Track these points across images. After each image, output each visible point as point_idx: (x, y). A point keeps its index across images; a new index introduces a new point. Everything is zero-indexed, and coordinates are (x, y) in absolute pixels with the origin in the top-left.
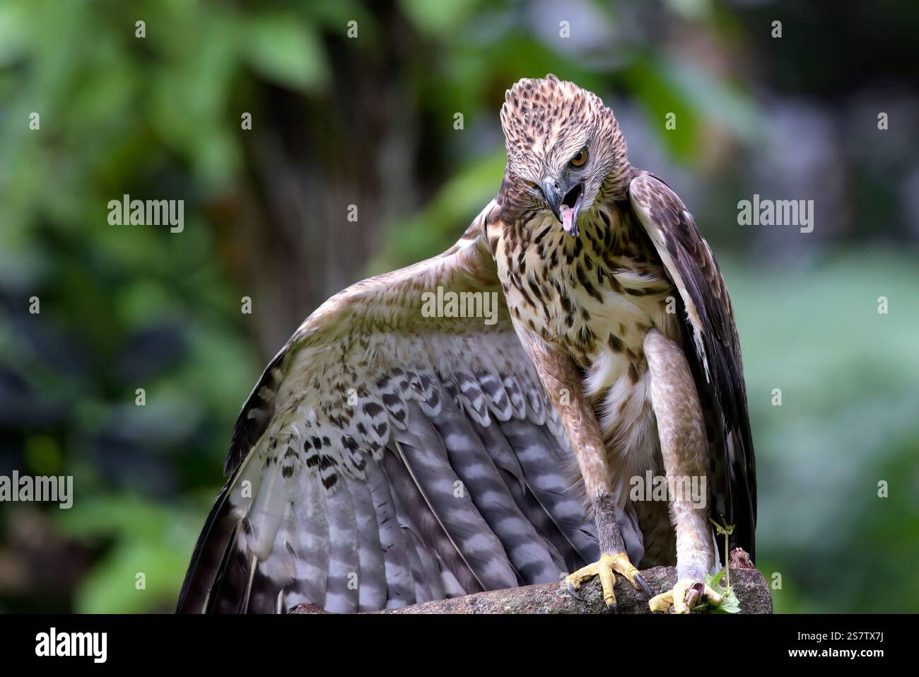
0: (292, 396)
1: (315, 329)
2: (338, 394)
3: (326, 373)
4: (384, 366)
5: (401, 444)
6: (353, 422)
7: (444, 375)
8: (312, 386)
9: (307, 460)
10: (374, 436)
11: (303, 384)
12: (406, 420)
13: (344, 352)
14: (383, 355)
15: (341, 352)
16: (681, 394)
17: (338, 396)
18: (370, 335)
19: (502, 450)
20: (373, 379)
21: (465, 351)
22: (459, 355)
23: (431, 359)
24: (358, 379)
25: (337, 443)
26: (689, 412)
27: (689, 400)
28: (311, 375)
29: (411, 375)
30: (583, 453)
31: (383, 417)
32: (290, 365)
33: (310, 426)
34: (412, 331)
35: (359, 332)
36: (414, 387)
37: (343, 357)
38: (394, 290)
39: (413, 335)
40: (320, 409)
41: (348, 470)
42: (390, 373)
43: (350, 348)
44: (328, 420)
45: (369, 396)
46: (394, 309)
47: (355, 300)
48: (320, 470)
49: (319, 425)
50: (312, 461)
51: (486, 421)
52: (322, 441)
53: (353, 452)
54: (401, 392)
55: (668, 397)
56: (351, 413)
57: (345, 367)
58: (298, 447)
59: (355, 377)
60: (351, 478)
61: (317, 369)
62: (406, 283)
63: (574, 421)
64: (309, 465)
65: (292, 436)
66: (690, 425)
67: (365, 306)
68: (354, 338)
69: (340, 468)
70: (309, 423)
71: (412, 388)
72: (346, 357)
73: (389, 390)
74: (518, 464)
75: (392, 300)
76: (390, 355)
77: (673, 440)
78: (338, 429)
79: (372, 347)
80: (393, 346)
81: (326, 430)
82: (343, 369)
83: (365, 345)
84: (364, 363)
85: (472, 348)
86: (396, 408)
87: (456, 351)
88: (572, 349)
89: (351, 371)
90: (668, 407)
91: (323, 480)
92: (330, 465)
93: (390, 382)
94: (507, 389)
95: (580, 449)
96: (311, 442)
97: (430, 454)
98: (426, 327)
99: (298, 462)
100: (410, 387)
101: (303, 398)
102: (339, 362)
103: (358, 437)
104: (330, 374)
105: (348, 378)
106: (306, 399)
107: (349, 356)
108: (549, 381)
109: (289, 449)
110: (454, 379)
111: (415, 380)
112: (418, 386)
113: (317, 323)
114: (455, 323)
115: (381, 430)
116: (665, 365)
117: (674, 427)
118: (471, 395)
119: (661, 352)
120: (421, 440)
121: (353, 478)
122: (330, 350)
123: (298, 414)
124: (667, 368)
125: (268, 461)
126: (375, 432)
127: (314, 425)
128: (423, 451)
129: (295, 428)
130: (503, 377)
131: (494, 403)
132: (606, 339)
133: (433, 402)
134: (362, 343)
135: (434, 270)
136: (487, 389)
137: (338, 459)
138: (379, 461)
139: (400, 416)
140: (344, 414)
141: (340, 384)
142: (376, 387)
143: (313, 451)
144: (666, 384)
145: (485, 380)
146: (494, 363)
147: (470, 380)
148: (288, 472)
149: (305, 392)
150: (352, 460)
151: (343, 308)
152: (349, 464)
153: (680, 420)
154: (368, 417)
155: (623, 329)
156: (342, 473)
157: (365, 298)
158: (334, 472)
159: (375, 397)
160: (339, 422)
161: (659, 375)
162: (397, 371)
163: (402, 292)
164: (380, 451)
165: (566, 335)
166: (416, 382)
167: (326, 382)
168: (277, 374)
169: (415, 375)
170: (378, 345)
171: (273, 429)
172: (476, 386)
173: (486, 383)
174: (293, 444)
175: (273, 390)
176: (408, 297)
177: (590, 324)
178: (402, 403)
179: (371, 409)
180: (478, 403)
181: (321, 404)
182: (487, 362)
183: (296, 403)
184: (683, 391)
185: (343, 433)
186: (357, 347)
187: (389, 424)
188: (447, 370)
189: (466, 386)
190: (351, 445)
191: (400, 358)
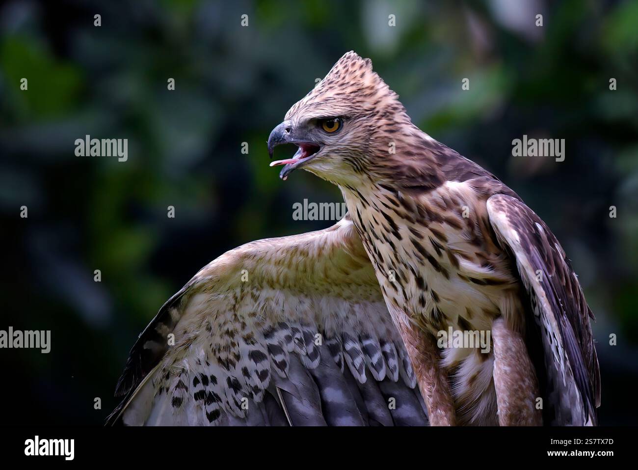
0: (186, 335)
1: (210, 277)
2: (227, 338)
3: (217, 320)
4: (271, 319)
5: (282, 390)
6: (240, 365)
7: (329, 334)
8: (205, 328)
9: (195, 394)
10: (256, 381)
11: (196, 326)
12: (287, 370)
13: (236, 302)
14: (271, 308)
15: (233, 302)
16: (517, 376)
17: (227, 341)
18: (260, 290)
19: (378, 406)
20: (261, 329)
21: (350, 316)
22: (344, 317)
23: (317, 318)
24: (246, 328)
25: (223, 382)
26: (523, 392)
27: (524, 381)
28: (204, 318)
29: (295, 331)
30: (434, 416)
31: (265, 365)
32: (186, 307)
33: (200, 364)
34: (301, 291)
35: (250, 287)
36: (297, 341)
37: (234, 306)
38: (282, 252)
39: (302, 295)
40: (210, 350)
41: (231, 408)
42: (277, 326)
43: (242, 298)
44: (216, 360)
45: (256, 344)
46: (281, 269)
47: (246, 256)
48: (205, 404)
49: (208, 364)
50: (199, 395)
51: (363, 378)
52: (209, 378)
53: (236, 392)
54: (285, 345)
55: (505, 377)
56: (238, 357)
57: (235, 315)
58: (188, 381)
59: (244, 325)
60: (233, 416)
61: (210, 314)
62: (293, 249)
63: (429, 387)
64: (196, 399)
65: (183, 370)
66: (523, 404)
67: (255, 263)
68: (246, 291)
69: (223, 405)
70: (199, 361)
71: (295, 342)
72: (237, 306)
73: (274, 341)
74: (391, 420)
75: (280, 261)
76: (277, 310)
77: (506, 415)
78: (225, 371)
79: (262, 299)
80: (281, 302)
81: (214, 370)
82: (233, 317)
83: (255, 298)
84: (254, 315)
85: (357, 314)
86: (279, 358)
87: (343, 314)
88: (429, 326)
89: (241, 320)
90: (505, 386)
91: (207, 413)
92: (215, 402)
93: (276, 334)
94: (384, 353)
95: (432, 412)
96: (200, 378)
97: (306, 402)
98: (317, 289)
99: (187, 395)
100: (293, 341)
101: (196, 338)
102: (230, 310)
103: (242, 379)
104: (221, 320)
105: (238, 326)
106: (199, 339)
107: (240, 307)
108: (411, 350)
109: (180, 381)
110: (339, 338)
111: (298, 336)
112: (300, 341)
113: (212, 272)
114: (343, 290)
115: (263, 375)
116: (505, 348)
117: (508, 404)
118: (353, 354)
119: (504, 337)
120: (299, 389)
121: (235, 416)
122: (224, 299)
123: (190, 351)
124: (507, 352)
125: (161, 390)
126: (257, 377)
127: (203, 364)
128: (300, 398)
129: (186, 364)
130: (382, 343)
131: (372, 364)
132: (456, 320)
133: (312, 356)
134: (253, 296)
135: (318, 241)
136: (367, 351)
137: (222, 397)
138: (258, 403)
139: (282, 365)
140: (231, 357)
141: (230, 331)
142: (263, 337)
143: (200, 387)
144: (504, 365)
145: (367, 343)
146: (375, 329)
147: (353, 341)
148: (177, 402)
149: (197, 333)
150: (234, 399)
151: (235, 262)
152: (231, 402)
153: (514, 399)
154: (252, 362)
155: (469, 313)
156: (224, 409)
157: (255, 256)
158: (218, 408)
159: (261, 346)
160: (227, 364)
161: (500, 357)
162: (283, 326)
163: (289, 256)
164: (260, 394)
165: (422, 313)
166: (299, 338)
167: (217, 327)
168: (174, 313)
169: (299, 332)
170: (267, 300)
171: (167, 362)
172: (357, 346)
173: (366, 346)
174: (183, 378)
175: (169, 327)
176: (294, 261)
177: (440, 305)
178: (285, 354)
179: (256, 356)
180: (358, 361)
181: (211, 345)
182: (369, 327)
183: (189, 342)
184: (518, 373)
185: (229, 374)
186: (248, 300)
187: (270, 371)
188: (332, 329)
189: (349, 346)
190: (235, 385)
191: (287, 314)
